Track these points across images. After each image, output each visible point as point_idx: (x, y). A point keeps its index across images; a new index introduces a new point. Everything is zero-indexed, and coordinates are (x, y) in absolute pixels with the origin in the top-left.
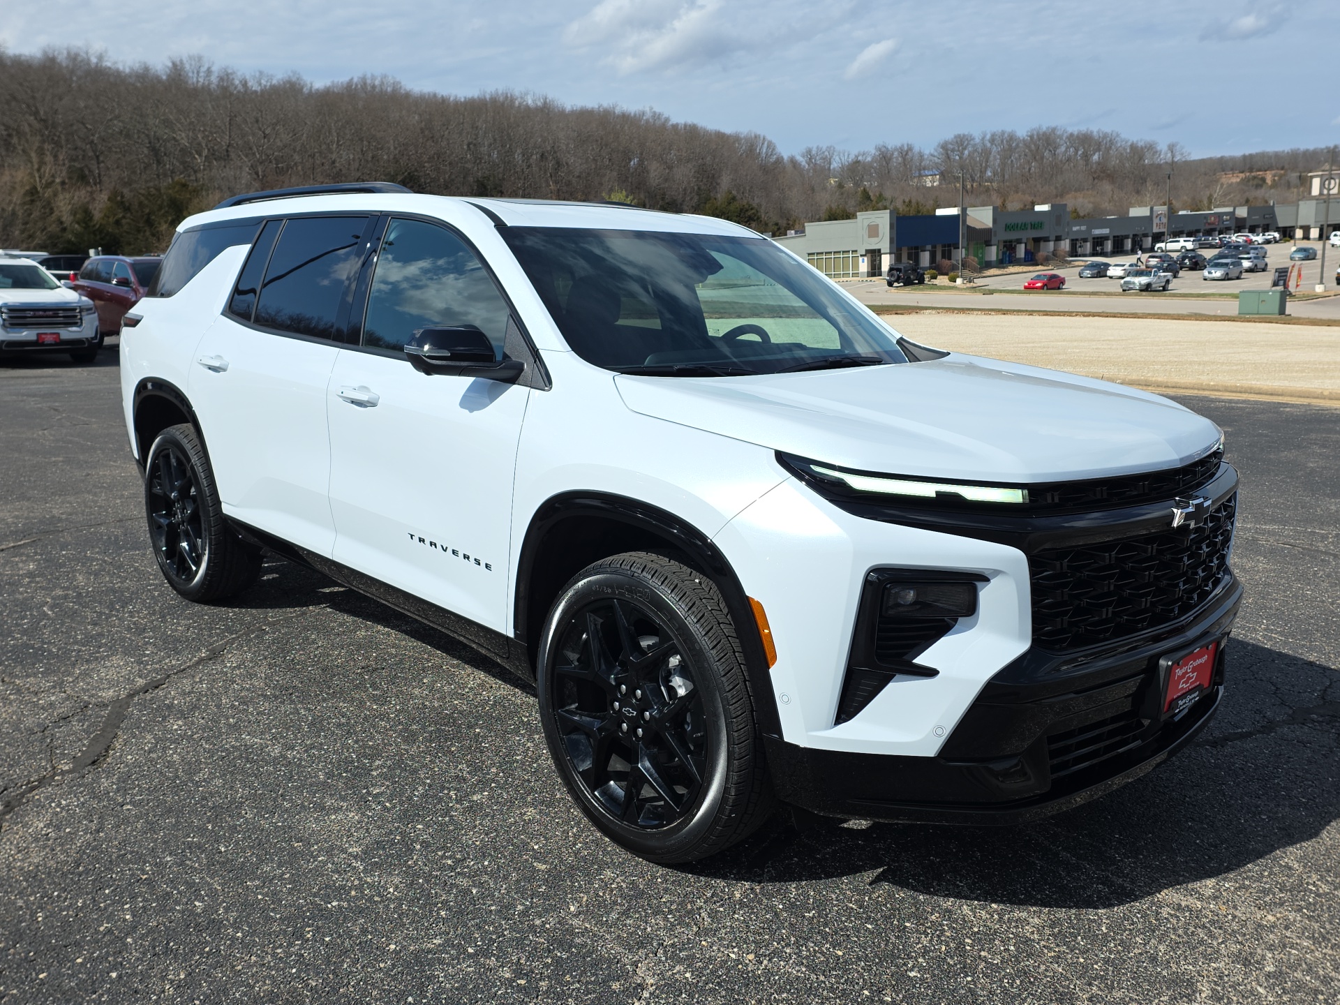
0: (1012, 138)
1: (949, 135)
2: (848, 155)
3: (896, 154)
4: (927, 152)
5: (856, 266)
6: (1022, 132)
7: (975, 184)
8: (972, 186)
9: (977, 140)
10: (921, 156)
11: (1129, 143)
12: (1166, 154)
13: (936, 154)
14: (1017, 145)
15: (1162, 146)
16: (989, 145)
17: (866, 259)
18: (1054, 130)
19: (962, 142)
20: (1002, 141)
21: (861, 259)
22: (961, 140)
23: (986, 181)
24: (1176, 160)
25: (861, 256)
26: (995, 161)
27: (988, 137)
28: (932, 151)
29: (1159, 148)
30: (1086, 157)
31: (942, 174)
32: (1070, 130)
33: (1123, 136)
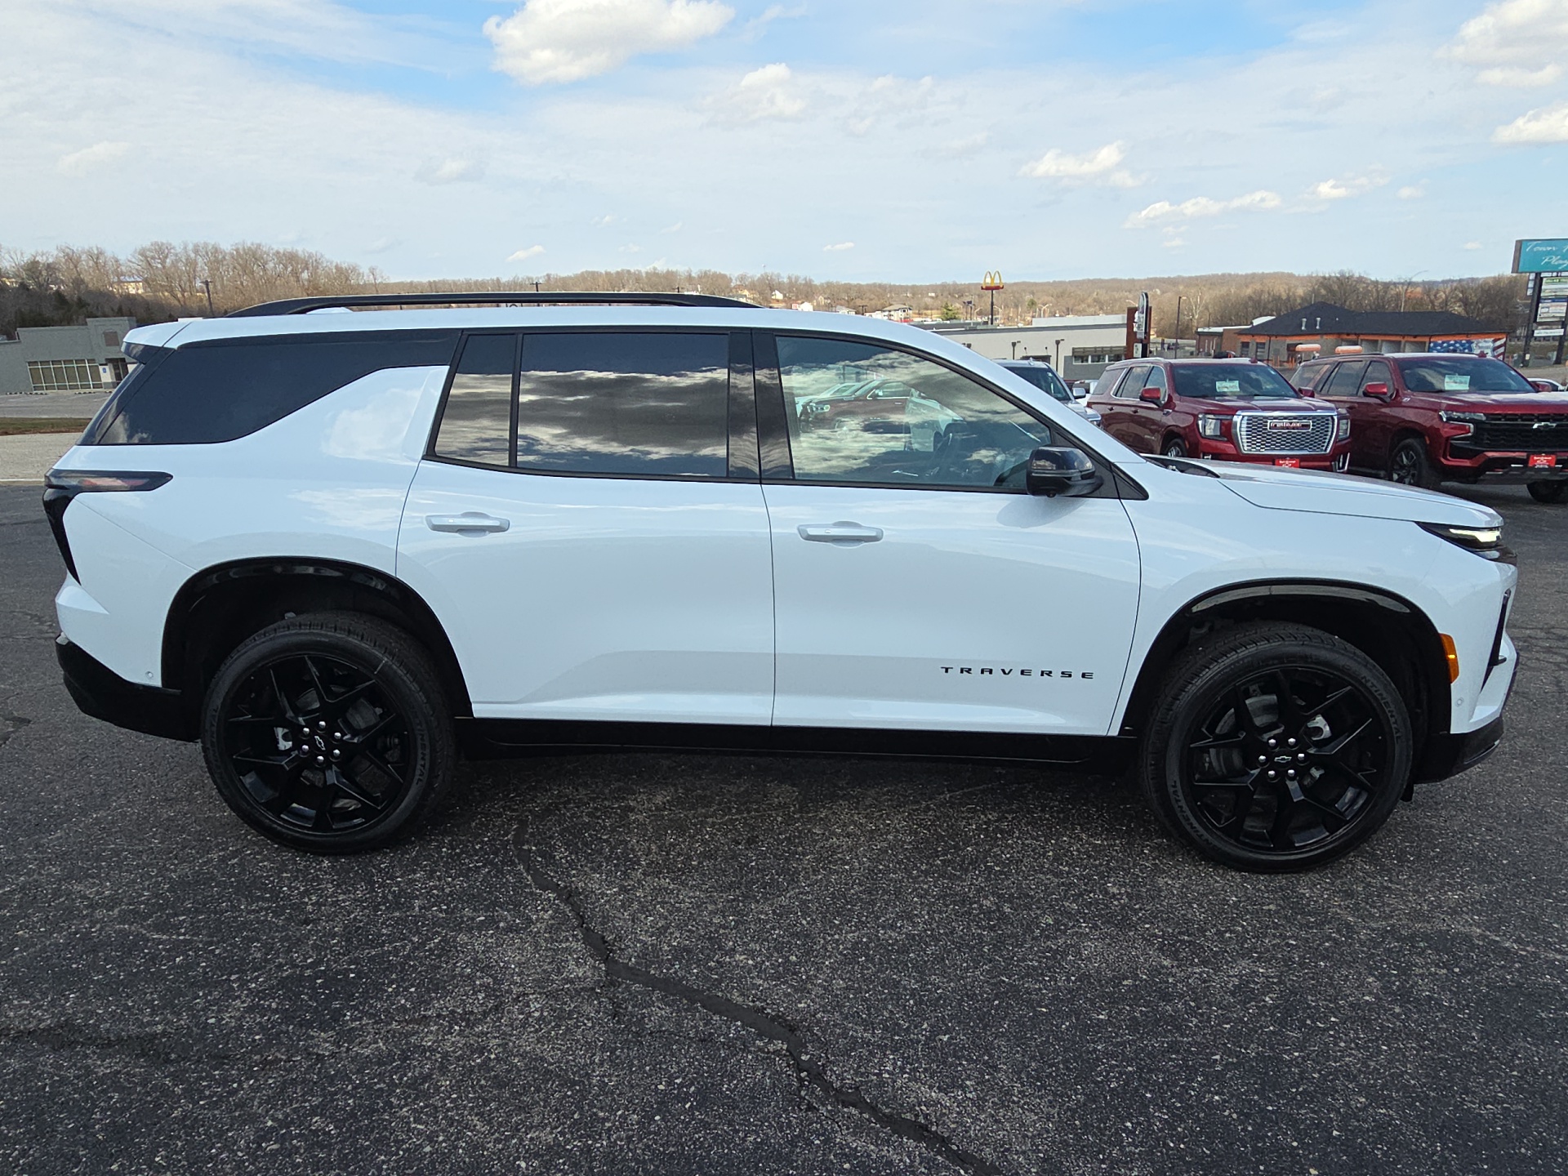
0: (216, 250)
1: (146, 242)
2: (22, 254)
3: (84, 257)
4: (122, 258)
5: (96, 376)
6: (226, 246)
7: (186, 294)
8: (183, 295)
9: (179, 250)
10: (117, 261)
11: (334, 264)
12: (369, 276)
13: (133, 260)
14: (224, 257)
15: (364, 269)
16: (193, 255)
17: (107, 367)
18: (259, 245)
19: (162, 251)
20: (207, 253)
21: (101, 368)
22: (160, 248)
23: (198, 292)
24: (377, 282)
25: (101, 365)
26: (204, 271)
27: (190, 247)
28: (130, 257)
29: (361, 271)
30: (296, 274)
31: (146, 281)
32: (276, 247)
33: (327, 257)
